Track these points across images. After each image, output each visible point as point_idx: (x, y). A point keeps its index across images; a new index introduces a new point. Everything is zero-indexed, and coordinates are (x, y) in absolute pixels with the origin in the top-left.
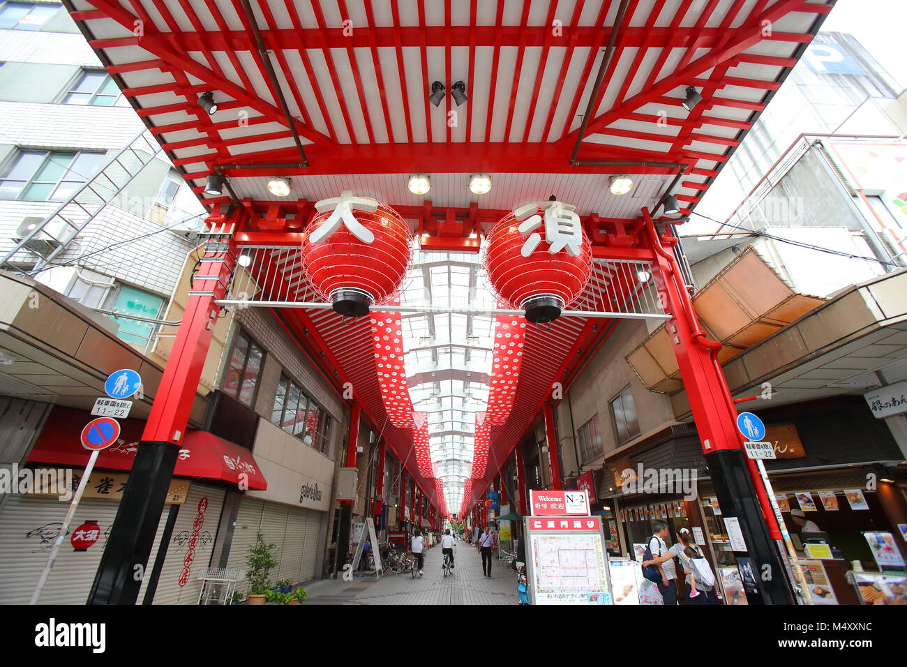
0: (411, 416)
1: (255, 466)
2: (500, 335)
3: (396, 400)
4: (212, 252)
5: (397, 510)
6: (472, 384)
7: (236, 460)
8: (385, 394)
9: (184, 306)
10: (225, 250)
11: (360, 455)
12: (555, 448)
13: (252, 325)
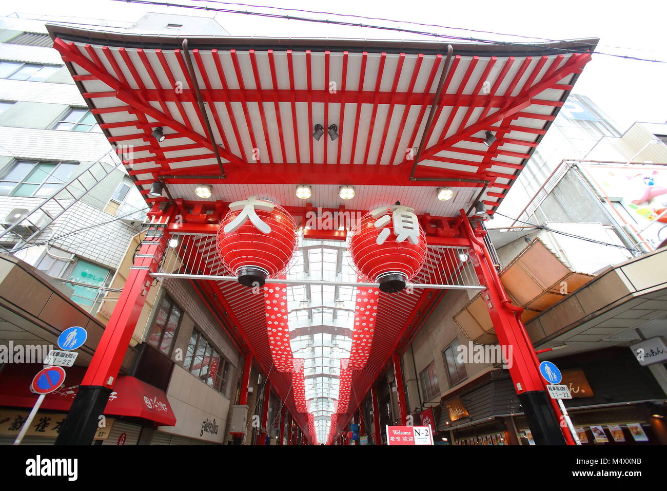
0: (291, 362)
1: (168, 406)
2: (360, 300)
3: (281, 350)
4: (150, 237)
5: (277, 441)
6: (338, 337)
7: (153, 401)
8: (272, 345)
9: (126, 277)
10: (160, 236)
11: (250, 394)
12: (402, 388)
13: (175, 291)
